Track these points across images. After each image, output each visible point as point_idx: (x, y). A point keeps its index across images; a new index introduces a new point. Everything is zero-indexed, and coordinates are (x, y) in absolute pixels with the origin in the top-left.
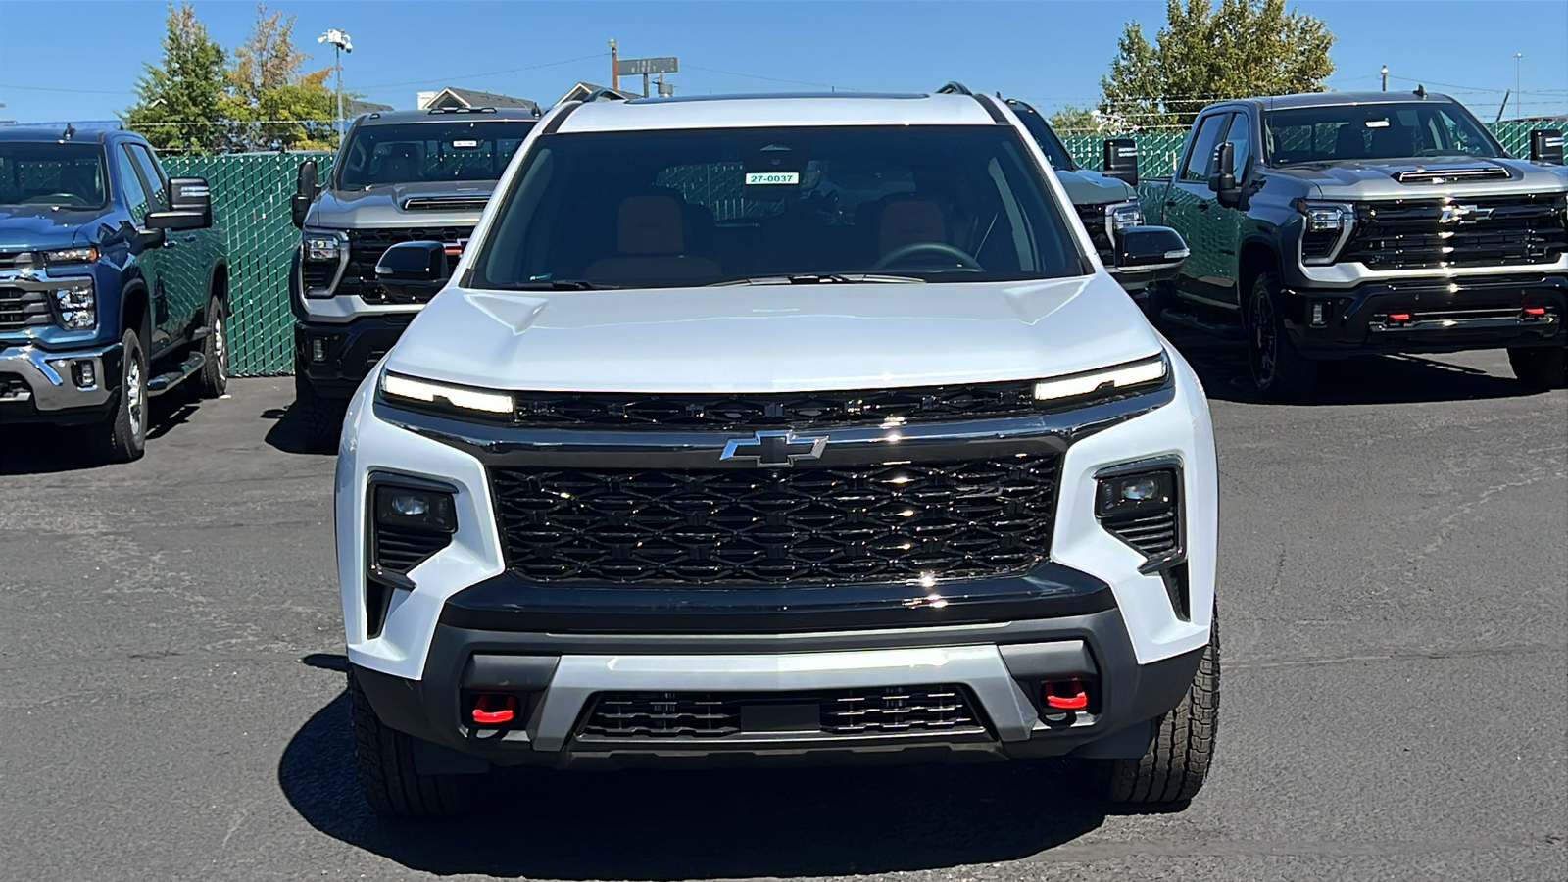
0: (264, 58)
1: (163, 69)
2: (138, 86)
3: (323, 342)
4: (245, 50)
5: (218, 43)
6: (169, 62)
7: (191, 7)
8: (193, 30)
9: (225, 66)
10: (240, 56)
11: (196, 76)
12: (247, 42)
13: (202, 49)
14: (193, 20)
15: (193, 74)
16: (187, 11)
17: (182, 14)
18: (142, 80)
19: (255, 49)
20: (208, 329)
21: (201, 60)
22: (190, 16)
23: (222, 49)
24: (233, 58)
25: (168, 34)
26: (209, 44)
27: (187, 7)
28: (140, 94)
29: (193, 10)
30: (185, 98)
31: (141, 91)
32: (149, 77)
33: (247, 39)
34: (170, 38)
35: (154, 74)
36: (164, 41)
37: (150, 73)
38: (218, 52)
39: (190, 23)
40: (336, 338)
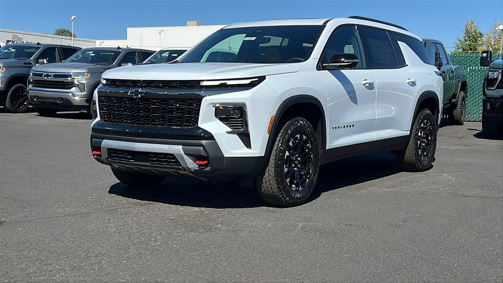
0: (495, 36)
1: (463, 39)
2: (455, 45)
3: (490, 104)
4: (489, 33)
5: (481, 31)
6: (465, 37)
7: (474, 20)
8: (474, 27)
9: (483, 38)
10: (487, 35)
11: (473, 42)
12: (491, 31)
13: (476, 33)
14: (474, 24)
15: (471, 41)
16: (472, 21)
17: (470, 22)
18: (456, 42)
19: (493, 33)
20: (456, 100)
21: (474, 36)
22: (473, 23)
23: (482, 33)
24: (486, 36)
25: (465, 29)
26: (478, 31)
27: (472, 20)
28: (455, 47)
29: (474, 21)
30: (468, 48)
31: (455, 46)
32: (458, 42)
33: (490, 30)
34: (466, 30)
35: (460, 41)
36: (464, 31)
37: (459, 41)
38: (481, 34)
39: (473, 25)
40: (494, 102)
